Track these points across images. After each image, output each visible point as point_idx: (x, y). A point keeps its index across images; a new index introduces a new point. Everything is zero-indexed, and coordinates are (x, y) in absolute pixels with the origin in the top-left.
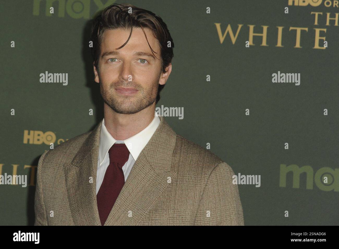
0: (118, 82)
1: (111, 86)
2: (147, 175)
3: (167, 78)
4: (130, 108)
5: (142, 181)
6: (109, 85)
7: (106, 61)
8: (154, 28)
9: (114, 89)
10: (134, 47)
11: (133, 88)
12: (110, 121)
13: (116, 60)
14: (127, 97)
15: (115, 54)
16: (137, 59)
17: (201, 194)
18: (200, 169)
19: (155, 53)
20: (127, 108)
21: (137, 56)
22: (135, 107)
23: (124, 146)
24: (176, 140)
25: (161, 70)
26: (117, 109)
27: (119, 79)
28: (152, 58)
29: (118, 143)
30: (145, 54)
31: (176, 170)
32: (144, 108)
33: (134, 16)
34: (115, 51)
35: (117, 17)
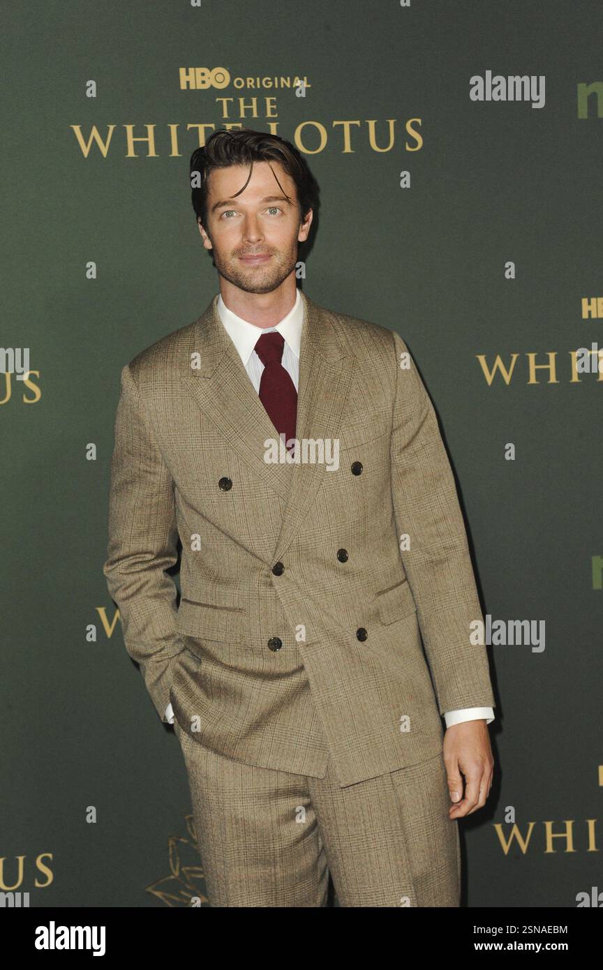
0: (243, 248)
1: (233, 254)
3: (308, 231)
4: (265, 283)
6: (229, 253)
7: (219, 215)
9: (237, 259)
10: (257, 191)
11: (266, 253)
13: (235, 214)
14: (258, 268)
15: (231, 205)
16: (265, 209)
18: (381, 346)
20: (260, 283)
21: (266, 203)
22: (270, 280)
25: (300, 220)
26: (246, 286)
27: (243, 243)
28: (287, 204)
30: (277, 198)
31: (349, 354)
32: (284, 279)
33: (252, 146)
34: (231, 199)
35: (228, 150)
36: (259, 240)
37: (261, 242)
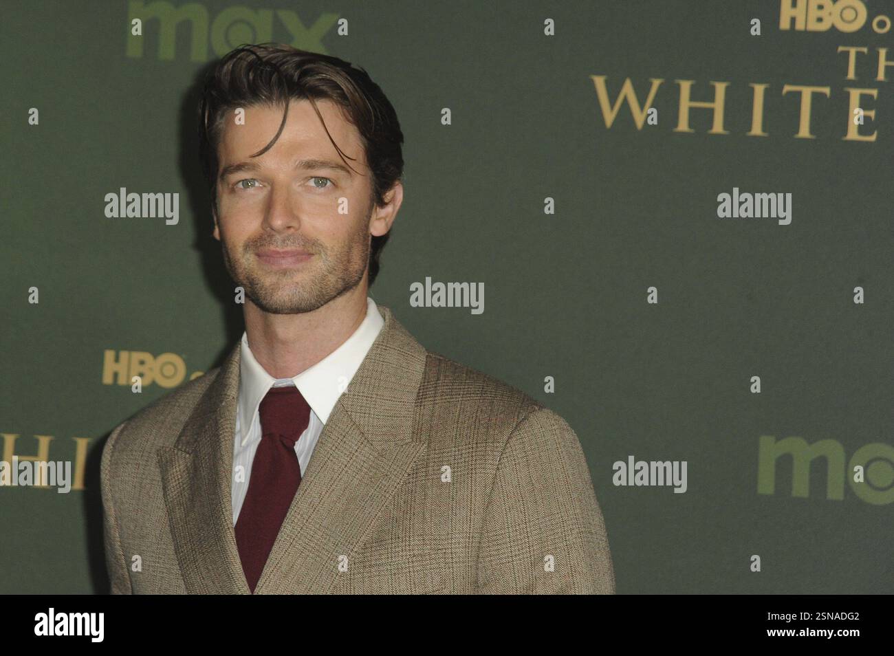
0: (261, 238)
1: (247, 247)
2: (354, 458)
3: (390, 220)
4: (296, 300)
5: (344, 472)
6: (241, 244)
7: (230, 186)
8: (343, 99)
9: (253, 256)
10: (295, 147)
11: (300, 249)
12: (258, 333)
13: (257, 184)
14: (284, 273)
15: (249, 169)
16: (306, 178)
17: (488, 491)
18: (483, 430)
19: (349, 158)
20: (286, 299)
21: (304, 170)
22: (306, 295)
23: (293, 391)
24: (426, 365)
25: (372, 200)
26: (264, 302)
27: (263, 229)
28: (343, 173)
29: (280, 385)
30: (324, 164)
31: (423, 438)
32: (336, 297)
33: (291, 71)
34: (248, 161)
35: (251, 77)
36: (289, 227)
37: (292, 230)
